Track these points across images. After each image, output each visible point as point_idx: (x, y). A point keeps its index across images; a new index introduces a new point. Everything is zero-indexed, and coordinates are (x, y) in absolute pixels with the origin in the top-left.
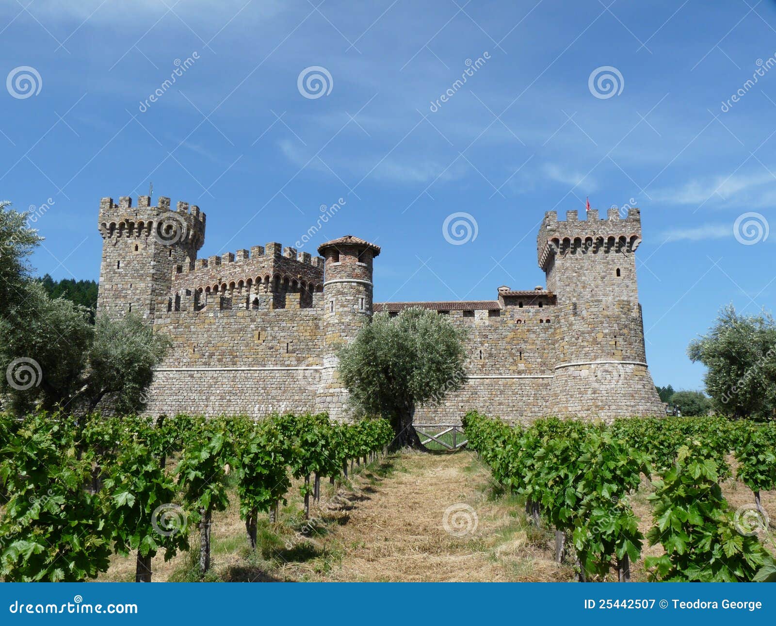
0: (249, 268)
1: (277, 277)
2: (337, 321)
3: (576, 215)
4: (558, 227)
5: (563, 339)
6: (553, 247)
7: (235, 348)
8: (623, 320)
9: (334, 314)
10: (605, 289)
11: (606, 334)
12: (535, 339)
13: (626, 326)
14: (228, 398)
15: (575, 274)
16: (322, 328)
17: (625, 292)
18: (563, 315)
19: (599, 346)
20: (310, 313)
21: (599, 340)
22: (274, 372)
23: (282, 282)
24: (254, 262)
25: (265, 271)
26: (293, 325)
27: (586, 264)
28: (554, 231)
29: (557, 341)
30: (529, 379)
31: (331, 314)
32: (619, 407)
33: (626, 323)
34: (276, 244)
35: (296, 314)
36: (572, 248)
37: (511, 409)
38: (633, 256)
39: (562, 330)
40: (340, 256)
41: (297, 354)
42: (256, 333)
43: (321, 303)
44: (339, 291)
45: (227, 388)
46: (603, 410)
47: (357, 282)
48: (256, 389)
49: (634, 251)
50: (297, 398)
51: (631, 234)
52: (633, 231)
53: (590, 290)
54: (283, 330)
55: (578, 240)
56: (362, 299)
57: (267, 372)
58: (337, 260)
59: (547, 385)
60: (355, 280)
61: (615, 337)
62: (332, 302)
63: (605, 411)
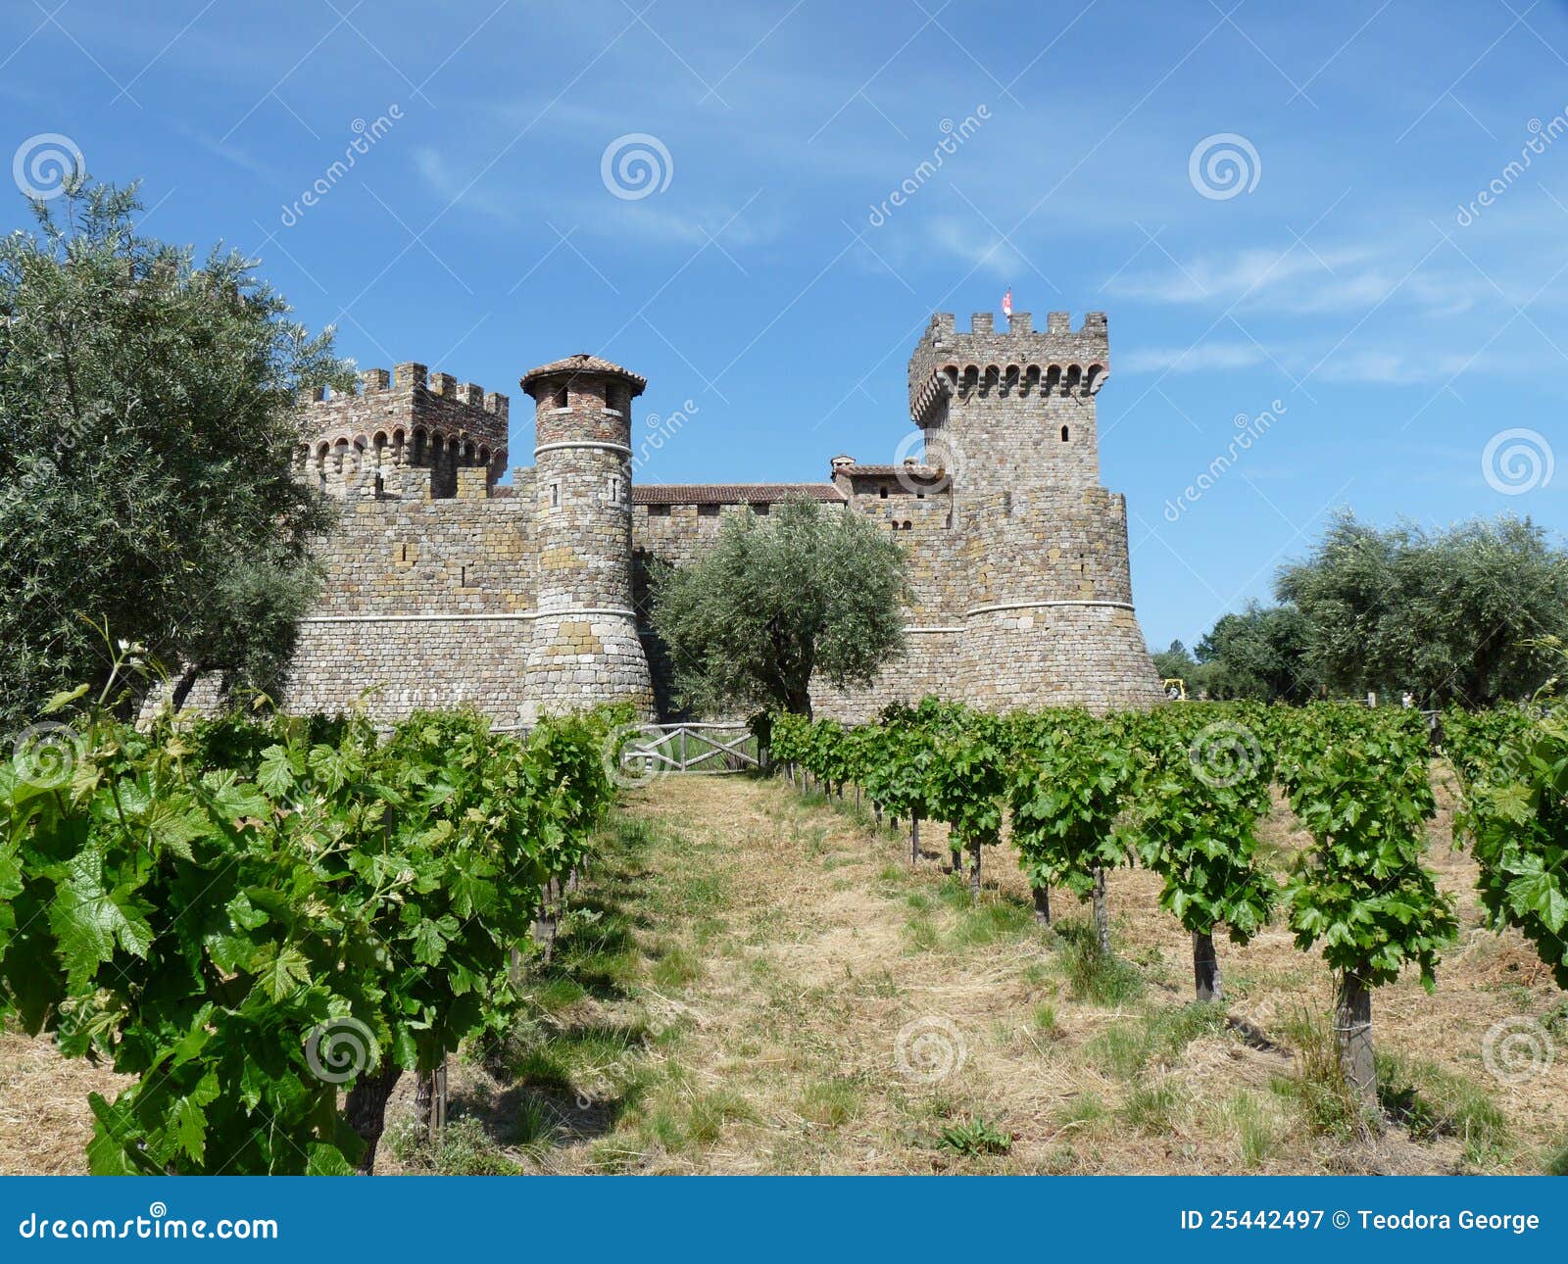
0: (358, 413)
1: (419, 434)
2: (566, 524)
3: (990, 322)
4: (956, 345)
5: (984, 559)
6: (945, 383)
7: (354, 577)
8: (1096, 527)
9: (559, 509)
10: (1040, 466)
11: (1065, 552)
12: (930, 559)
13: (1101, 537)
14: (345, 676)
15: (985, 436)
16: (533, 537)
17: (1076, 471)
18: (985, 514)
19: (1053, 572)
20: (509, 508)
21: (1052, 562)
22: (439, 623)
23: (429, 443)
24: (371, 402)
25: (395, 421)
26: (473, 531)
27: (1007, 416)
28: (949, 352)
29: (972, 563)
30: (920, 635)
31: (553, 510)
32: (1088, 686)
33: (1102, 530)
34: (416, 367)
35: (480, 509)
36: (981, 386)
37: (887, 691)
38: (1092, 404)
39: (983, 542)
40: (569, 394)
41: (484, 589)
42: (399, 546)
43: (531, 487)
44: (568, 465)
45: (340, 656)
46: (1059, 690)
47: (604, 448)
48: (401, 658)
49: (1094, 394)
50: (486, 674)
51: (1092, 360)
52: (1095, 356)
53: (1013, 466)
54: (454, 541)
55: (992, 371)
56: (615, 481)
57: (424, 624)
58: (563, 402)
59: (953, 645)
60: (601, 444)
61: (1082, 556)
62: (555, 486)
63: (1064, 692)
